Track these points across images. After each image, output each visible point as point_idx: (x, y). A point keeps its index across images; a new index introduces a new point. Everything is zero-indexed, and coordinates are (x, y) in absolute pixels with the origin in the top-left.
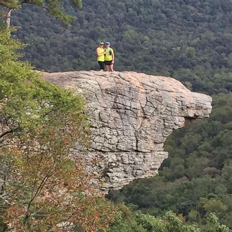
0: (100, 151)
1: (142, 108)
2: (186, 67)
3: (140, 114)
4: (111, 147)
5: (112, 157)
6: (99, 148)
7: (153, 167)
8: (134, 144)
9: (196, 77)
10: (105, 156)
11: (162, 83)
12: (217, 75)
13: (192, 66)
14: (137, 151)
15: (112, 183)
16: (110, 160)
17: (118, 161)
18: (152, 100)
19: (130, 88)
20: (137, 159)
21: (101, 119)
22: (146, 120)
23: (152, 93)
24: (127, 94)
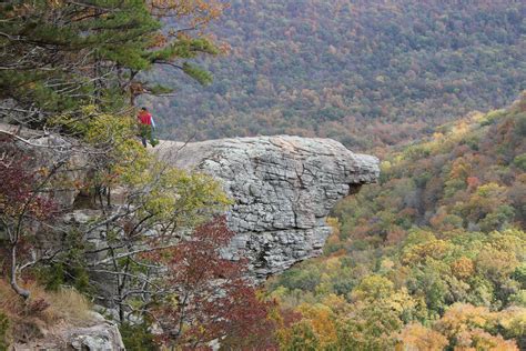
0: (254, 231)
1: (299, 177)
2: (332, 119)
3: (296, 184)
4: (266, 225)
5: (267, 237)
6: (252, 228)
7: (316, 245)
8: (293, 220)
9: (346, 130)
10: (260, 237)
11: (319, 146)
12: (370, 127)
13: (340, 118)
14: (296, 228)
15: (270, 268)
16: (266, 242)
17: (275, 241)
18: (309, 167)
19: (283, 155)
20: (296, 238)
21: (252, 194)
22: (304, 192)
23: (310, 159)
24: (279, 161)
